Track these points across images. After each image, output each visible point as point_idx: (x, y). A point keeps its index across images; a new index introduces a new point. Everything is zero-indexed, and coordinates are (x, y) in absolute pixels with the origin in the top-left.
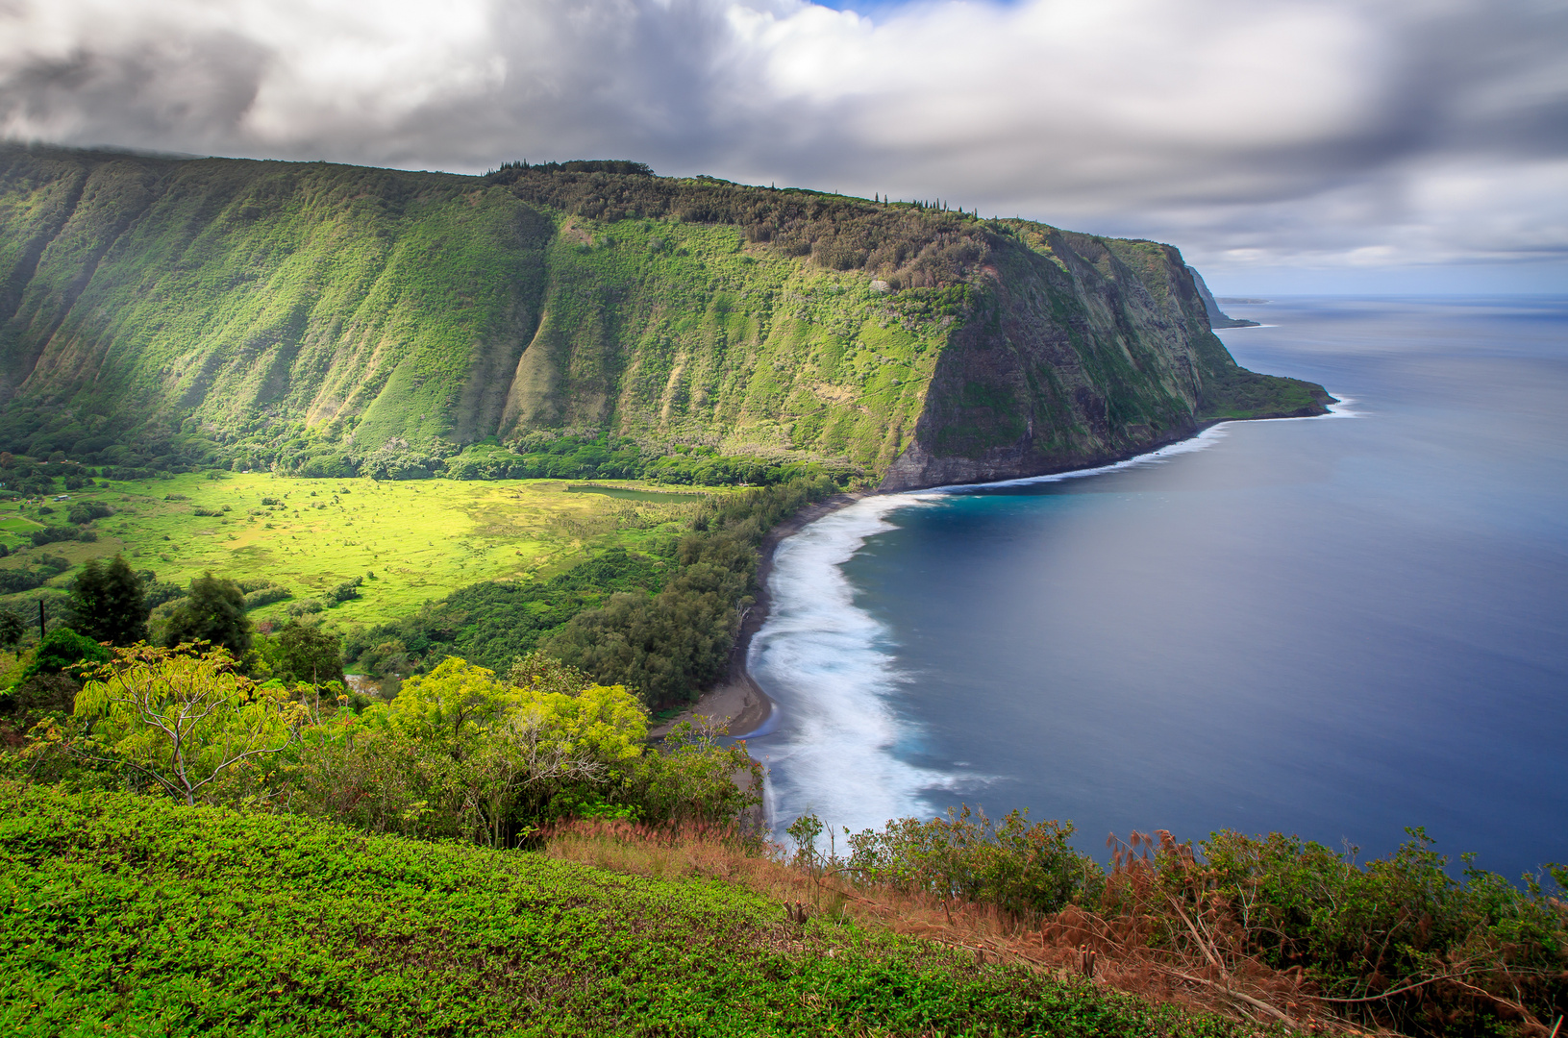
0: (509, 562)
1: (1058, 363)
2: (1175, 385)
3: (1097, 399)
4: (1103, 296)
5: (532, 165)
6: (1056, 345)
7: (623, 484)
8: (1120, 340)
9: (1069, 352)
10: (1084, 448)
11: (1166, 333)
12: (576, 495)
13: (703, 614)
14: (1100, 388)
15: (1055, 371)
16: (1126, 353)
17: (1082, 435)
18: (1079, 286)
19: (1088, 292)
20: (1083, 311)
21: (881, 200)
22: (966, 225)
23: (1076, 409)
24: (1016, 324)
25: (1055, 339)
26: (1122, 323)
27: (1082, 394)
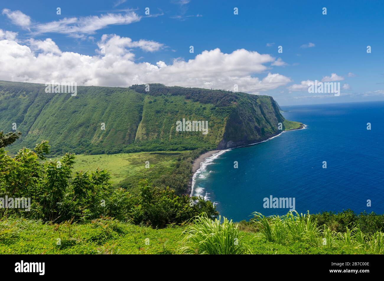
0: (138, 170)
1: (251, 121)
2: (274, 124)
3: (259, 128)
4: (258, 107)
5: (139, 85)
6: (250, 117)
7: (162, 152)
8: (262, 116)
9: (253, 119)
10: (257, 138)
11: (271, 114)
12: (152, 155)
13: (181, 179)
14: (259, 126)
15: (250, 123)
16: (264, 118)
17: (256, 136)
18: (254, 105)
19: (255, 106)
20: (255, 110)
21: (213, 89)
22: (230, 94)
23: (255, 130)
24: (242, 113)
25: (250, 116)
26: (263, 113)
27: (256, 127)
